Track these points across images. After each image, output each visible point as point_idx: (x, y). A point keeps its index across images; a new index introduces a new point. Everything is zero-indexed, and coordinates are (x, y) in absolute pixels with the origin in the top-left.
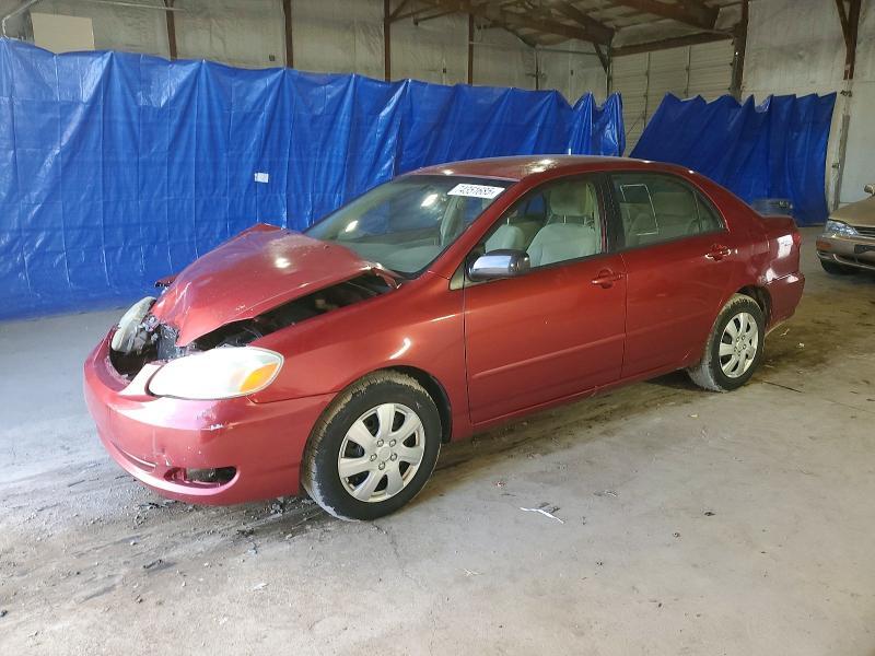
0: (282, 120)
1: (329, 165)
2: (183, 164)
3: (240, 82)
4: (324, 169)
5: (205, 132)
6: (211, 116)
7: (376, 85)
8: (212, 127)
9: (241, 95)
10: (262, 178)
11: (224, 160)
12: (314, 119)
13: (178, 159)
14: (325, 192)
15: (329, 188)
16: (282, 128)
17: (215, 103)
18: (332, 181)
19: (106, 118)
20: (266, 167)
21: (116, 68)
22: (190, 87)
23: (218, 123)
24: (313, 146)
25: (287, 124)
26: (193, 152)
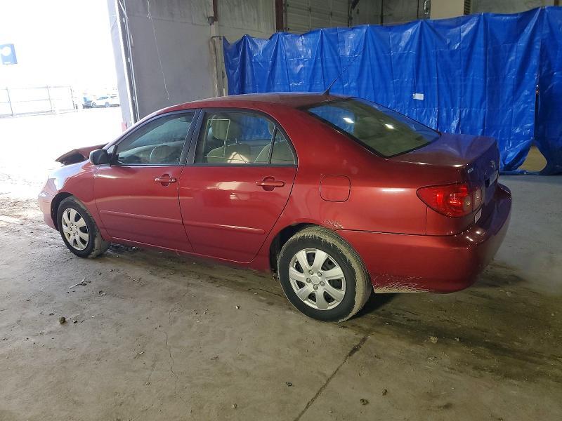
0: (427, 56)
1: (473, 86)
2: (367, 89)
3: (394, 34)
4: (469, 90)
5: (376, 68)
6: (378, 59)
7: (504, 18)
8: (380, 66)
9: (396, 42)
10: (419, 96)
11: (392, 85)
12: (453, 53)
13: (364, 86)
14: (471, 107)
15: (475, 104)
16: (428, 62)
17: (379, 50)
18: (477, 99)
19: (324, 66)
20: (421, 89)
21: (325, 38)
22: (363, 42)
23: (383, 62)
24: (457, 73)
25: (433, 59)
26: (371, 82)
